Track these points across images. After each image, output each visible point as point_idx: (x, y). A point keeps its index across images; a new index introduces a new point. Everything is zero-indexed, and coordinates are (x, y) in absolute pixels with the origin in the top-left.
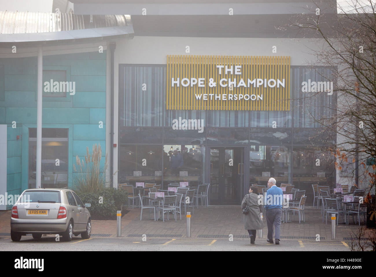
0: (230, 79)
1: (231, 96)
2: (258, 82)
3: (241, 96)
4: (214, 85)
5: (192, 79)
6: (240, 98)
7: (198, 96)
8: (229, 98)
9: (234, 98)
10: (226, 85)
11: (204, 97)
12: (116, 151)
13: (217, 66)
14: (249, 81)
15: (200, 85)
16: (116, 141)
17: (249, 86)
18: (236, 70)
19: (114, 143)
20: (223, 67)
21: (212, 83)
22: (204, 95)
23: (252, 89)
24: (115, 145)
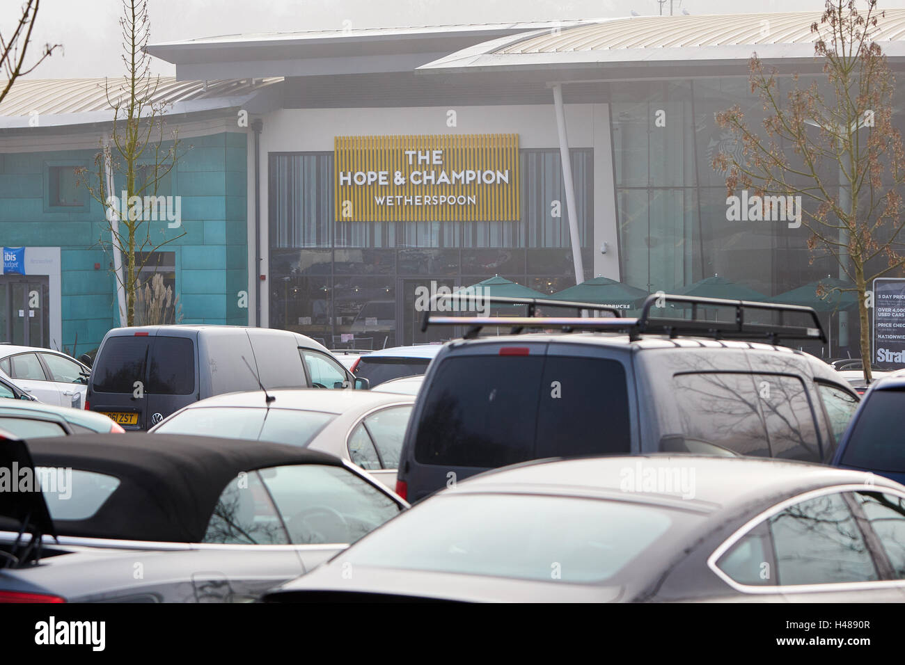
0: (425, 173)
1: (427, 199)
2: (468, 176)
3: (443, 199)
4: (402, 181)
5: (369, 173)
6: (441, 201)
7: (380, 199)
8: (426, 201)
9: (432, 201)
10: (420, 181)
11: (388, 201)
12: (265, 286)
13: (407, 152)
14: (454, 174)
15: (381, 183)
16: (265, 270)
17: (454, 183)
18: (435, 157)
19: (262, 274)
20: (415, 152)
21: (399, 179)
22: (388, 197)
23: (457, 187)
24: (263, 278)
